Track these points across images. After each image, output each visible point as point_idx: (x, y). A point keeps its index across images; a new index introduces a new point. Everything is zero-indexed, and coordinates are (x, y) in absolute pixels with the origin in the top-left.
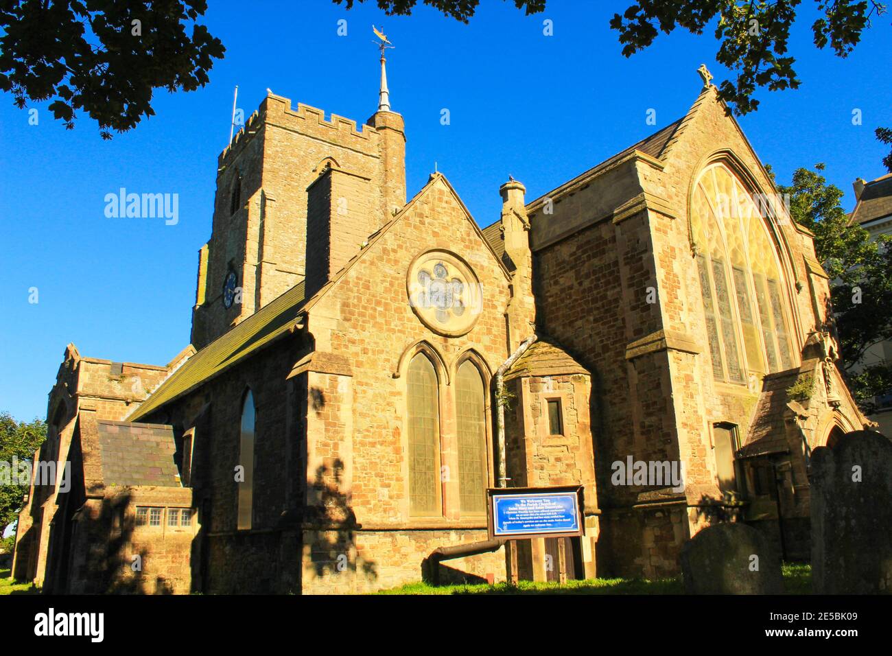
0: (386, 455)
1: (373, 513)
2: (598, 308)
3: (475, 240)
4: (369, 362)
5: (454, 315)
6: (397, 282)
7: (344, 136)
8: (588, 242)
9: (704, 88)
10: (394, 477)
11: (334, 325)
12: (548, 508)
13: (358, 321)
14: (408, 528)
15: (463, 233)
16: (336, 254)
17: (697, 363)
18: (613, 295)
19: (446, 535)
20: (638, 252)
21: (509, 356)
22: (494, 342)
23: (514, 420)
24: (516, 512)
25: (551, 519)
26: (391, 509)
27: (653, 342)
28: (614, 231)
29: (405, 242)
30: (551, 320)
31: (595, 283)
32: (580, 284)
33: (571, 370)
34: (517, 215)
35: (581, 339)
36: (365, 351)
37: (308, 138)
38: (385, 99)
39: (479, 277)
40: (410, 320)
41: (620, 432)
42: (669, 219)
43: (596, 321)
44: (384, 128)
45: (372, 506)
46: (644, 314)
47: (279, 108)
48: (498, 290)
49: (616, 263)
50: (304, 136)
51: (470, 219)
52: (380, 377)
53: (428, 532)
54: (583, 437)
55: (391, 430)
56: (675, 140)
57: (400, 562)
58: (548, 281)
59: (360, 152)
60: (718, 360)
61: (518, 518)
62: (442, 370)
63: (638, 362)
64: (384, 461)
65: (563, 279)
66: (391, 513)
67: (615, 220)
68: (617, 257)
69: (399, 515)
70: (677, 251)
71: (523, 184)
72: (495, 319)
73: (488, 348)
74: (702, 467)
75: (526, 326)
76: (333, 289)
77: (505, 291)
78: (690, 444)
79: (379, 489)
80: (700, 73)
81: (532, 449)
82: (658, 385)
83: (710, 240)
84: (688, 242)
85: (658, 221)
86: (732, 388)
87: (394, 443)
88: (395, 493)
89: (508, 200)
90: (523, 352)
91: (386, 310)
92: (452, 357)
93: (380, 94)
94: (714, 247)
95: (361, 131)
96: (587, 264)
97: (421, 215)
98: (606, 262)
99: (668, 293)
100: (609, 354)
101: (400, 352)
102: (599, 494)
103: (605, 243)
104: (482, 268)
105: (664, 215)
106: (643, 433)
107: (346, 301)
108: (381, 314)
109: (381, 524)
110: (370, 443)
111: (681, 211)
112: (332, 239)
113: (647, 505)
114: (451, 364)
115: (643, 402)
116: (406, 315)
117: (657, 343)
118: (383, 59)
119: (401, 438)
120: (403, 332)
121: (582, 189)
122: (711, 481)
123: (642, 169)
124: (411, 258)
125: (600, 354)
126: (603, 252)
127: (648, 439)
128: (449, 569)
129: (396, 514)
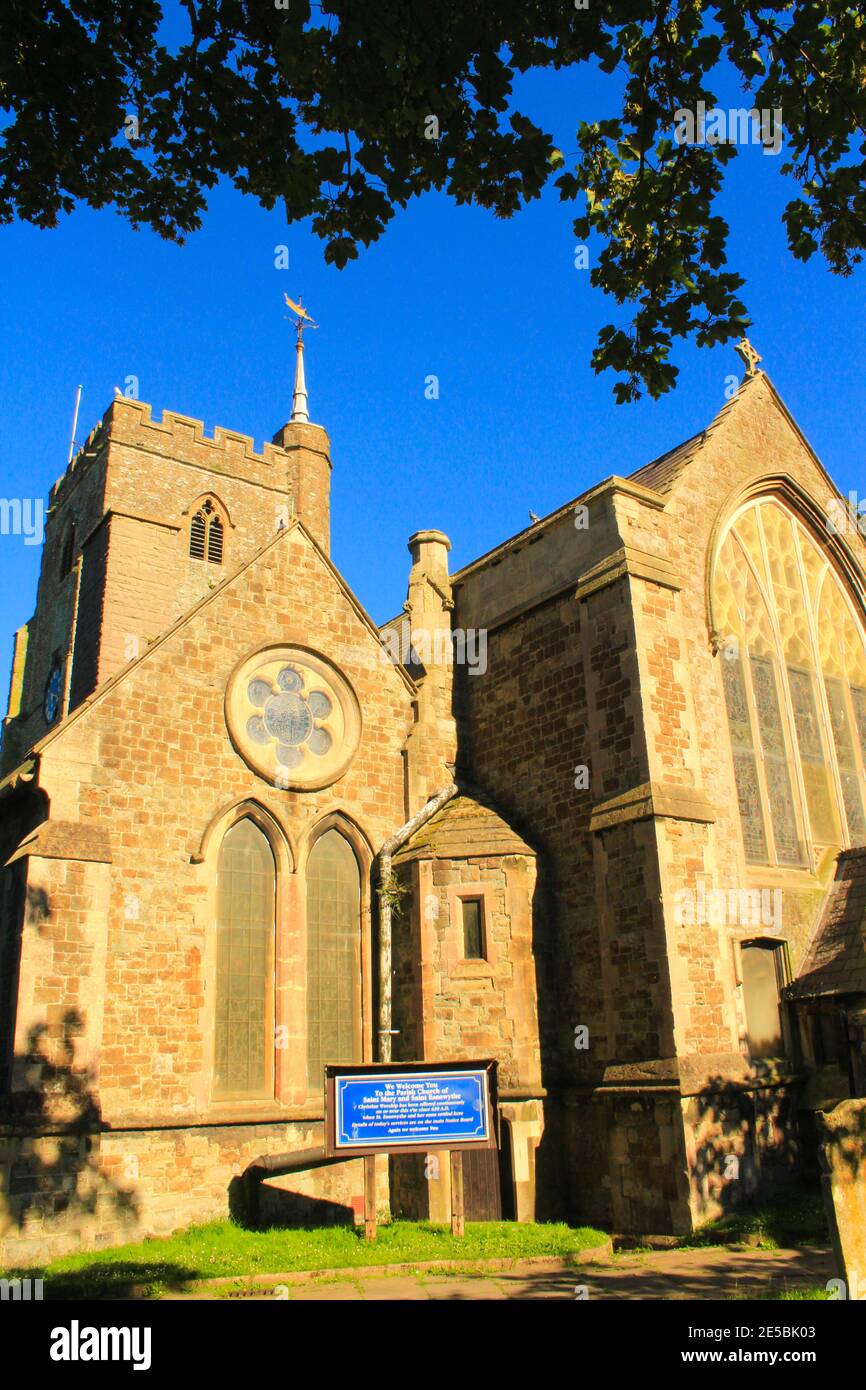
0: (172, 996)
1: (142, 1097)
2: (553, 743)
3: (354, 627)
4: (149, 837)
5: (312, 754)
6: (207, 700)
7: (233, 460)
8: (540, 631)
9: (746, 375)
10: (186, 1034)
11: (86, 775)
12: (434, 1098)
13: (131, 767)
14: (205, 1123)
15: (334, 616)
16: (111, 652)
17: (711, 838)
18: (575, 721)
19: (278, 1132)
20: (613, 647)
21: (407, 821)
22: (381, 797)
23: (407, 931)
24: (377, 1107)
25: (438, 1118)
26: (175, 1090)
27: (633, 803)
28: (578, 612)
29: (227, 634)
30: (482, 760)
31: (548, 699)
32: (527, 700)
33: (502, 847)
34: (433, 585)
35: (525, 793)
36: (142, 818)
37: (176, 463)
38: (301, 404)
39: (358, 690)
40: (227, 764)
41: (582, 955)
42: (669, 592)
43: (548, 763)
44: (297, 448)
45: (140, 1086)
46: (620, 755)
47: (133, 418)
48: (391, 710)
49: (580, 666)
50: (171, 461)
51: (346, 593)
52: (167, 861)
53: (245, 1127)
54: (519, 964)
55: (183, 953)
56: (689, 459)
57: (189, 1184)
58: (480, 694)
59: (258, 485)
60: (758, 828)
61: (378, 1117)
62: (283, 849)
63: (608, 837)
64: (168, 1007)
65: (501, 691)
66: (177, 1097)
67: (578, 594)
68: (581, 656)
69: (191, 1099)
70: (682, 646)
71: (447, 535)
72: (384, 758)
73: (369, 809)
74: (714, 1021)
75: (439, 770)
76: (88, 713)
77: (405, 711)
78: (692, 983)
79: (156, 1055)
80: (740, 351)
81: (433, 983)
82: (640, 878)
83: (748, 625)
84: (706, 630)
85: (647, 596)
86: (781, 876)
87: (187, 975)
88: (186, 1061)
89: (419, 560)
90: (430, 814)
91: (184, 746)
92: (302, 827)
93: (294, 396)
94: (757, 635)
95: (261, 453)
96: (536, 668)
97: (258, 588)
98: (566, 664)
99: (661, 718)
100: (567, 820)
101: (207, 817)
102: (544, 1060)
103: (565, 631)
104: (365, 673)
105: (660, 584)
106: (614, 961)
107: (111, 733)
108: (175, 754)
109: (156, 1118)
110: (142, 975)
111: (693, 578)
112: (105, 628)
113: (616, 1089)
114: (300, 837)
115: (615, 907)
116: (221, 757)
117: (637, 806)
118: (299, 343)
119: (202, 965)
120: (215, 786)
121: (532, 542)
122: (731, 1045)
123: (625, 508)
124: (236, 658)
125: (554, 819)
126: (562, 647)
127: (623, 973)
128: (282, 1193)
129: (185, 1098)
